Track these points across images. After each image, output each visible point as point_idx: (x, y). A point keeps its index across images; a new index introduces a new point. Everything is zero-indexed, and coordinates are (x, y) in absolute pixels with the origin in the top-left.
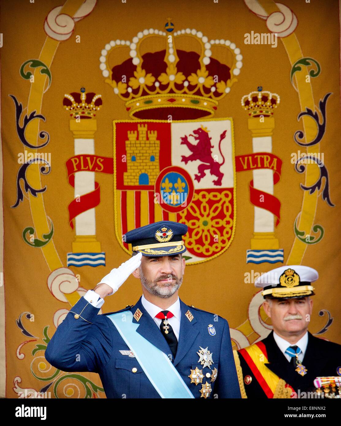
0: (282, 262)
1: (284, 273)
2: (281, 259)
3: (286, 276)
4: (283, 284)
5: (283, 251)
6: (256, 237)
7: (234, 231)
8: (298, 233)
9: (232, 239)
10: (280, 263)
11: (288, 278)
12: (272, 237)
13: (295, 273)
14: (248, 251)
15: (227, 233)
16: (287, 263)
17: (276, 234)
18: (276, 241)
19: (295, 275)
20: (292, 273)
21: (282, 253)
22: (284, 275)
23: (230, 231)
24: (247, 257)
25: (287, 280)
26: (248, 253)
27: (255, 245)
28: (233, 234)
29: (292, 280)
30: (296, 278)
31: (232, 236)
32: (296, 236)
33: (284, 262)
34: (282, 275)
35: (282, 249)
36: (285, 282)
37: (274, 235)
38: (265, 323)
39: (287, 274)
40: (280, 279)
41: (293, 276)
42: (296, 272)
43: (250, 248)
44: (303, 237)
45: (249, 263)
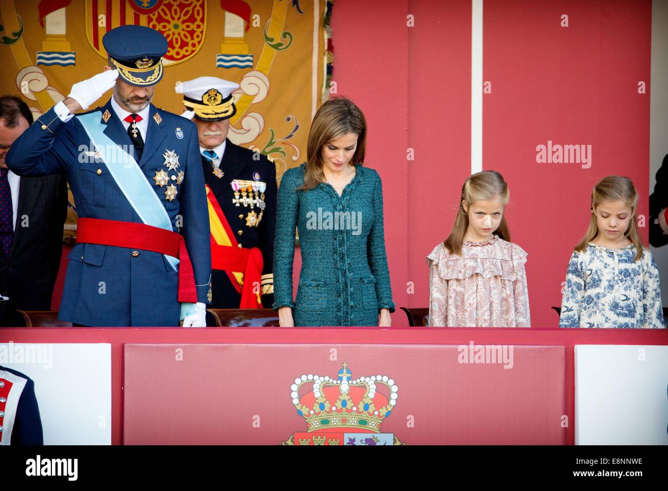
0: (251, 67)
1: (207, 92)
2: (250, 64)
3: (209, 95)
4: (205, 102)
5: (252, 56)
6: (226, 42)
7: (204, 35)
8: (267, 39)
9: (202, 43)
10: (249, 68)
11: (211, 97)
12: (242, 42)
13: (218, 92)
14: (218, 56)
15: (198, 36)
16: (256, 69)
17: (245, 39)
18: (246, 46)
19: (218, 94)
20: (215, 93)
21: (251, 58)
22: (207, 94)
23: (200, 35)
24: (217, 61)
25: (210, 99)
26: (218, 58)
27: (225, 49)
28: (203, 38)
29: (215, 99)
30: (219, 98)
31: (203, 40)
32: (266, 43)
33: (253, 67)
36: (208, 101)
38: (233, 127)
39: (211, 93)
40: (202, 97)
41: (216, 95)
43: (220, 53)
44: (273, 43)
45: (219, 68)
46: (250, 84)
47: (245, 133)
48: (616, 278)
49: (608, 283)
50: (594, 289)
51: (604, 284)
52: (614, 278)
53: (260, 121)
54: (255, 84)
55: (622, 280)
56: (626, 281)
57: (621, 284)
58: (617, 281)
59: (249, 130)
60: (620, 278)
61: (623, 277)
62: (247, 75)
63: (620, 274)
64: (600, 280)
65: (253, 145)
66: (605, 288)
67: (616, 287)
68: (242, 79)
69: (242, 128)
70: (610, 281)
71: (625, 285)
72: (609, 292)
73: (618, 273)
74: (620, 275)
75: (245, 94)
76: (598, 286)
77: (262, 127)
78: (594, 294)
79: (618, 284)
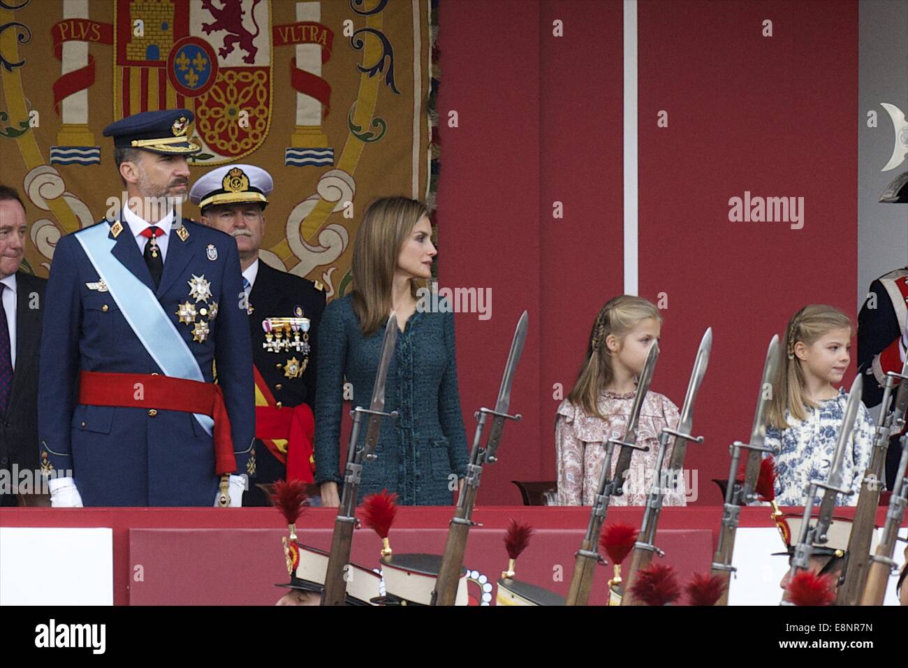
0: (331, 164)
1: (228, 174)
2: (331, 160)
3: (231, 178)
4: (227, 188)
5: (332, 151)
6: (298, 131)
7: (269, 123)
8: (353, 127)
9: (266, 133)
10: (328, 167)
11: (234, 181)
12: (319, 131)
13: (243, 173)
14: (288, 150)
15: (261, 125)
16: (337, 167)
17: (324, 127)
18: (324, 137)
19: (243, 176)
20: (239, 174)
21: (331, 153)
22: (229, 177)
23: (264, 123)
24: (286, 156)
25: (233, 182)
26: (287, 152)
27: (297, 141)
28: (268, 126)
29: (239, 182)
30: (244, 181)
31: (267, 130)
32: (351, 132)
33: (334, 164)
34: (226, 176)
35: (331, 148)
36: (230, 186)
37: (322, 130)
38: (307, 243)
39: (233, 175)
40: (223, 181)
41: (241, 178)
42: (245, 172)
43: (291, 146)
44: (360, 133)
45: (288, 166)
46: (328, 187)
47: (323, 252)
48: (816, 438)
49: (805, 445)
50: (787, 454)
51: (801, 446)
52: (813, 438)
53: (342, 236)
54: (337, 187)
55: (823, 441)
56: (828, 442)
57: (821, 446)
58: (817, 442)
59: (329, 247)
60: (822, 438)
61: (824, 436)
62: (326, 175)
63: (821, 432)
64: (796, 442)
65: (332, 267)
66: (802, 452)
67: (816, 449)
68: (319, 181)
69: (320, 245)
70: (808, 443)
71: (828, 447)
72: (806, 457)
73: (819, 432)
74: (821, 435)
75: (323, 199)
76: (793, 449)
77: (346, 243)
78: (788, 460)
79: (818, 446)
